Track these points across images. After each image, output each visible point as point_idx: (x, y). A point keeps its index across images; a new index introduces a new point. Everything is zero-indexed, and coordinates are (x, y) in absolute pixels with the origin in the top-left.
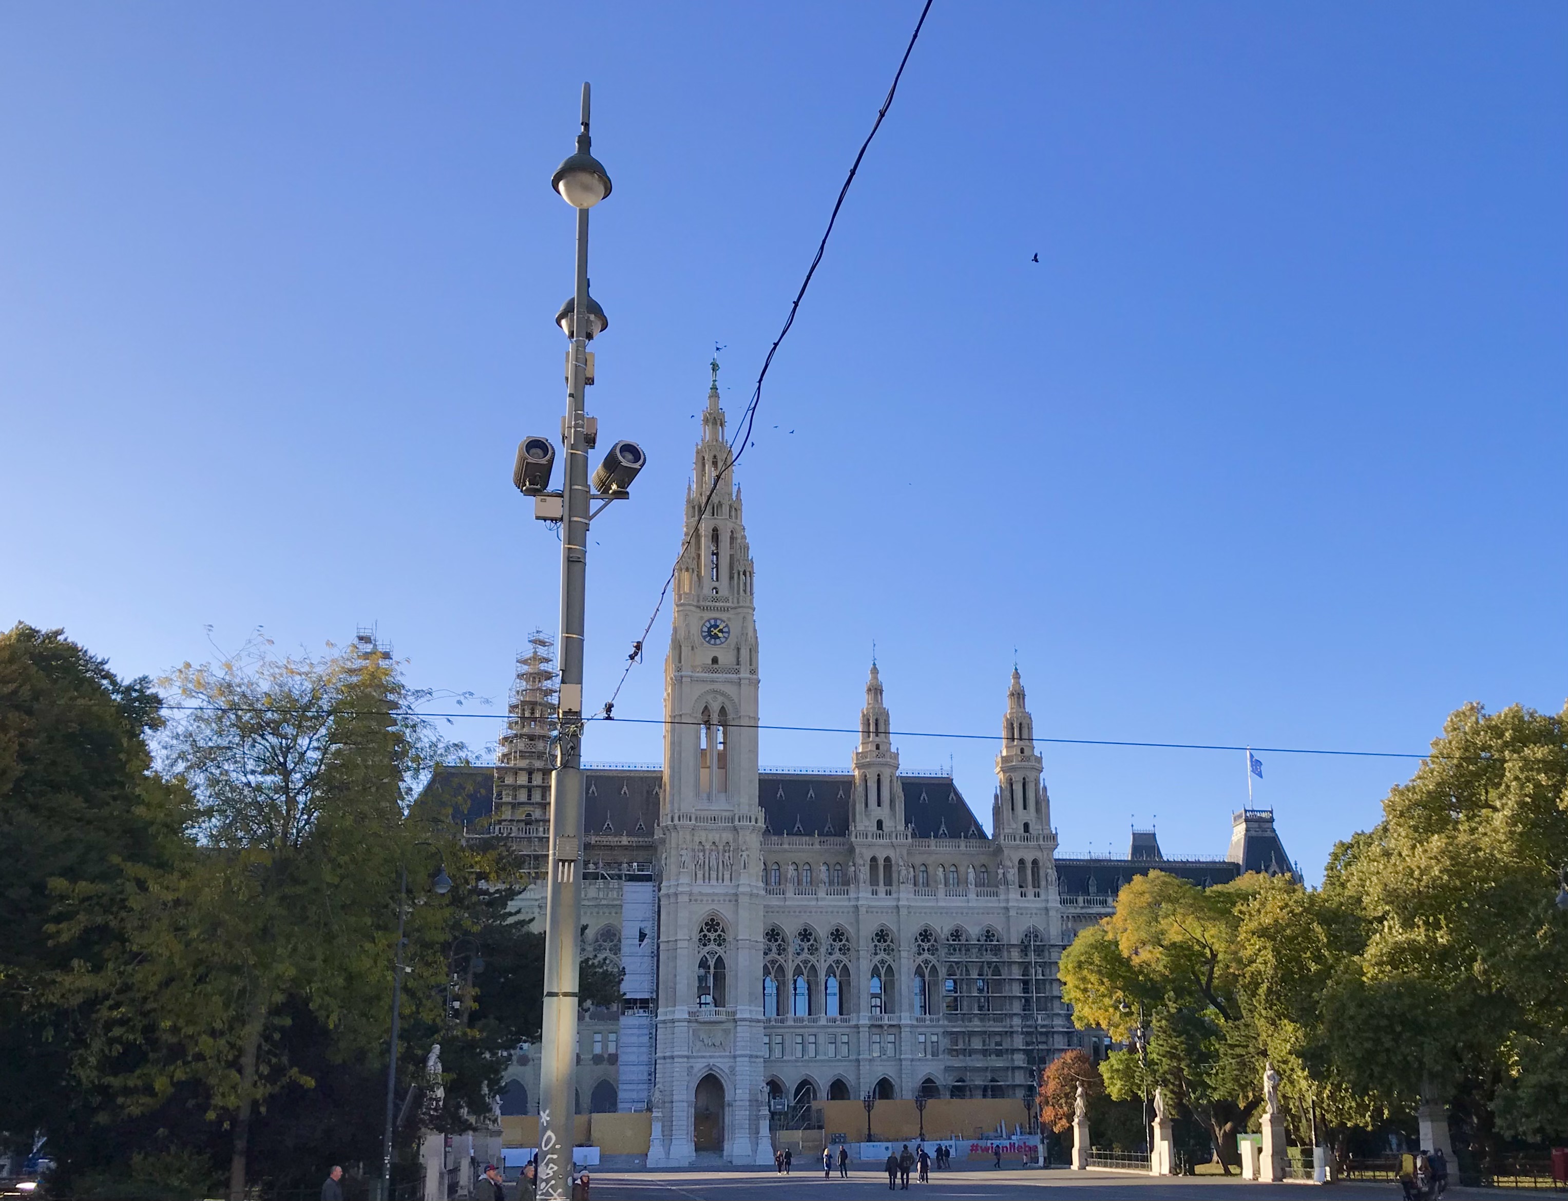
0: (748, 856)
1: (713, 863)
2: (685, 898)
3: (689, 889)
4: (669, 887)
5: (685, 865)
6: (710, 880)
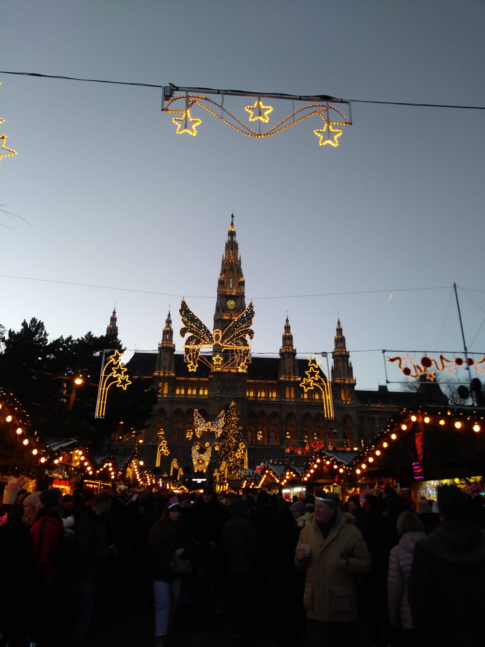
0: (241, 384)
1: (229, 386)
2: (218, 399)
3: (220, 395)
4: (213, 395)
5: (219, 387)
6: (228, 392)
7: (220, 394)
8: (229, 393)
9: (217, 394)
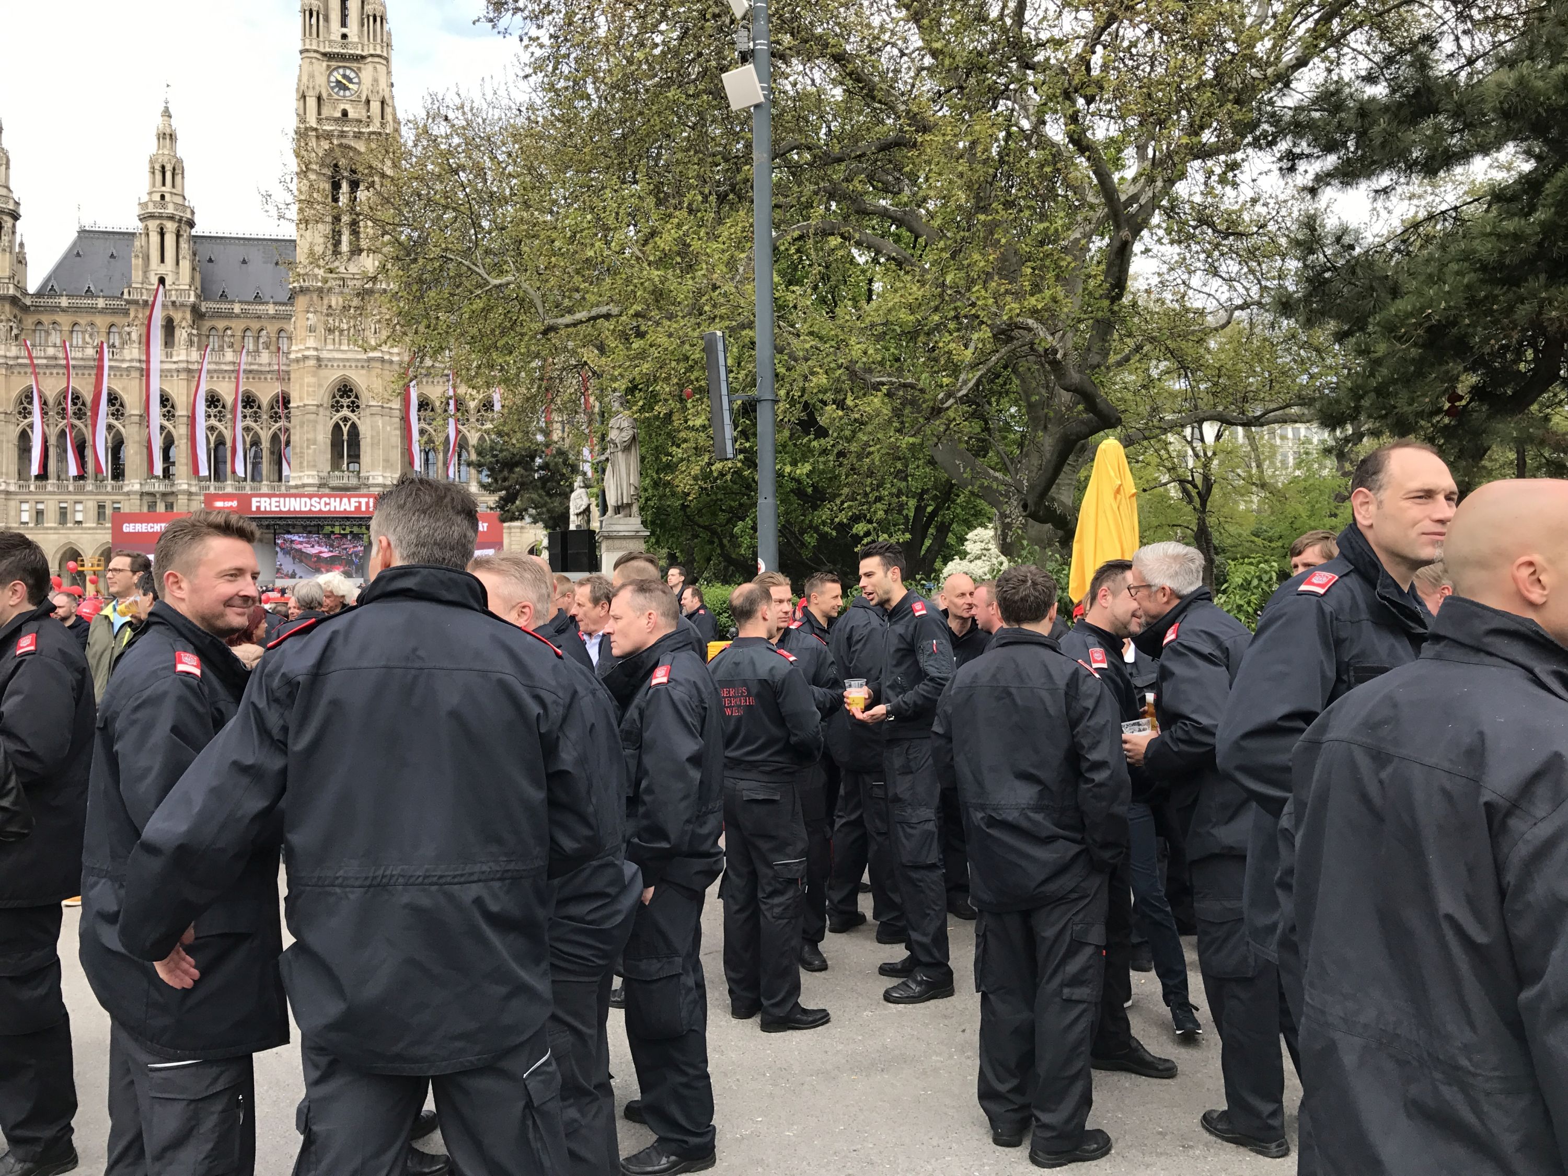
1: (344, 327)
2: (312, 362)
3: (315, 353)
4: (297, 352)
5: (311, 329)
6: (340, 344)
7: (316, 349)
8: (344, 347)
9: (308, 348)
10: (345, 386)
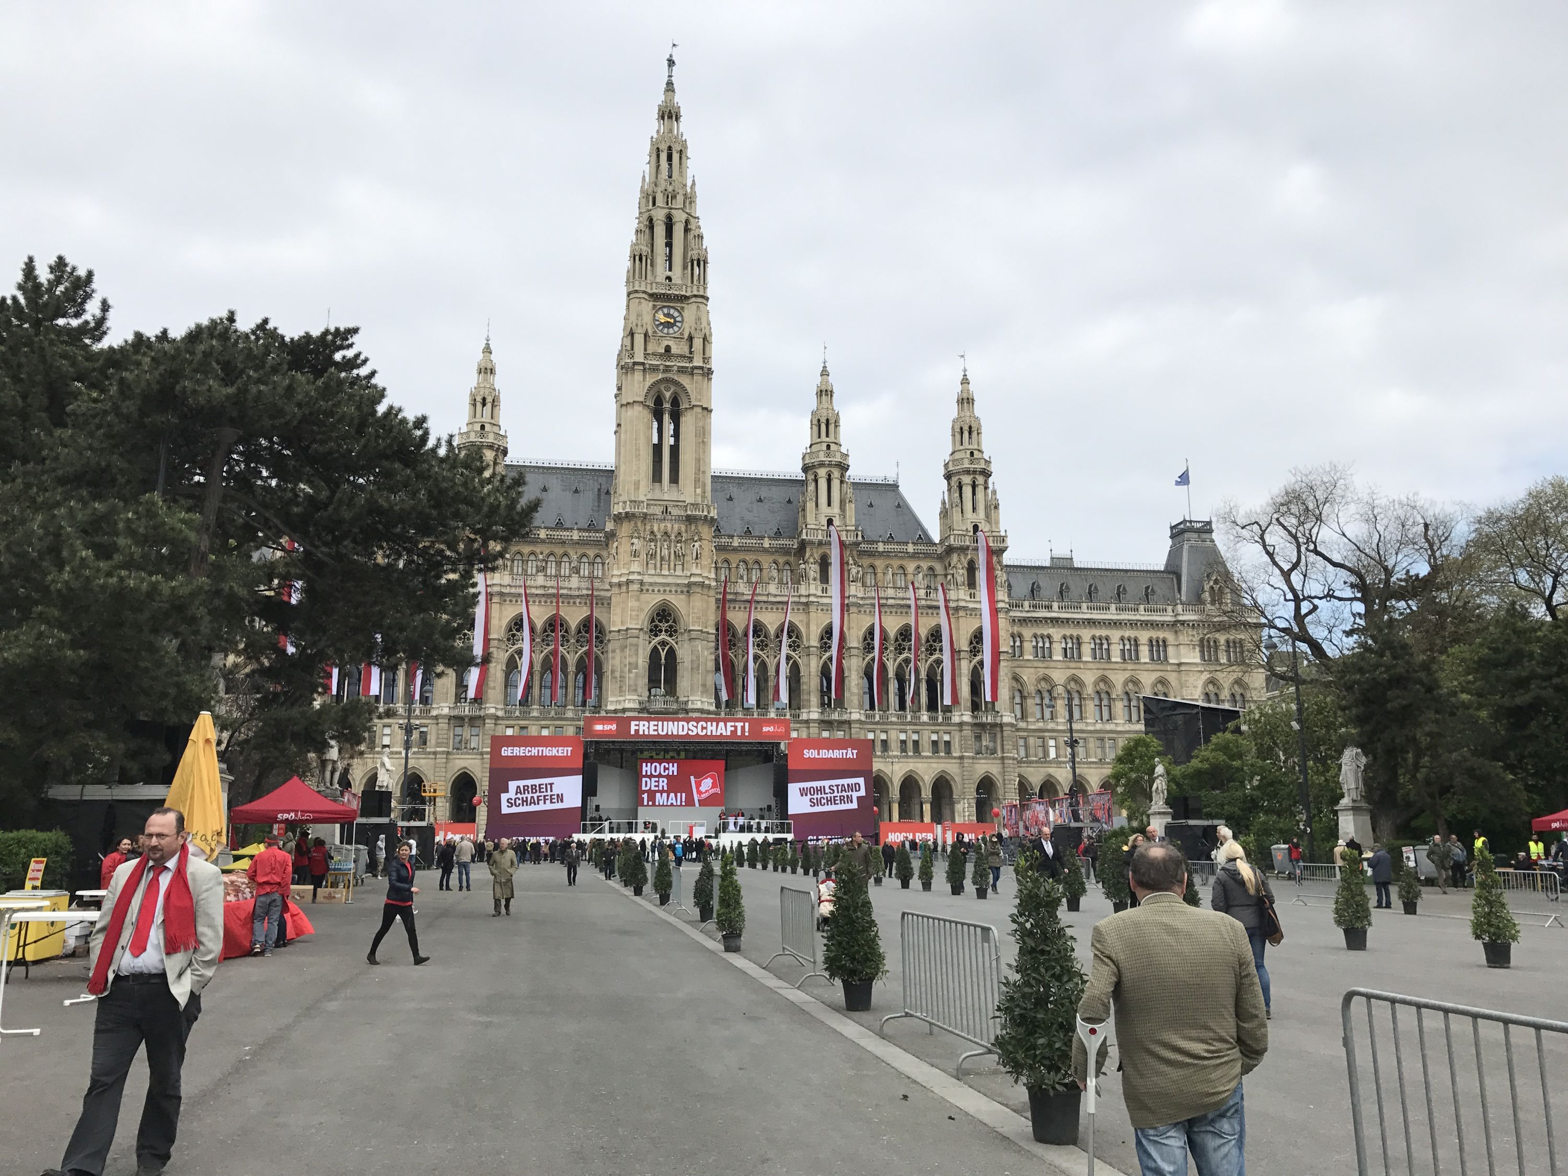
0: (701, 546)
4: (620, 576)
5: (635, 554)
6: (661, 569)
8: (665, 572)
9: (631, 573)
10: (664, 610)
